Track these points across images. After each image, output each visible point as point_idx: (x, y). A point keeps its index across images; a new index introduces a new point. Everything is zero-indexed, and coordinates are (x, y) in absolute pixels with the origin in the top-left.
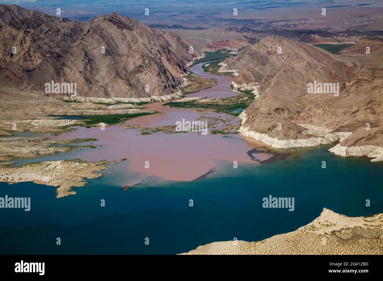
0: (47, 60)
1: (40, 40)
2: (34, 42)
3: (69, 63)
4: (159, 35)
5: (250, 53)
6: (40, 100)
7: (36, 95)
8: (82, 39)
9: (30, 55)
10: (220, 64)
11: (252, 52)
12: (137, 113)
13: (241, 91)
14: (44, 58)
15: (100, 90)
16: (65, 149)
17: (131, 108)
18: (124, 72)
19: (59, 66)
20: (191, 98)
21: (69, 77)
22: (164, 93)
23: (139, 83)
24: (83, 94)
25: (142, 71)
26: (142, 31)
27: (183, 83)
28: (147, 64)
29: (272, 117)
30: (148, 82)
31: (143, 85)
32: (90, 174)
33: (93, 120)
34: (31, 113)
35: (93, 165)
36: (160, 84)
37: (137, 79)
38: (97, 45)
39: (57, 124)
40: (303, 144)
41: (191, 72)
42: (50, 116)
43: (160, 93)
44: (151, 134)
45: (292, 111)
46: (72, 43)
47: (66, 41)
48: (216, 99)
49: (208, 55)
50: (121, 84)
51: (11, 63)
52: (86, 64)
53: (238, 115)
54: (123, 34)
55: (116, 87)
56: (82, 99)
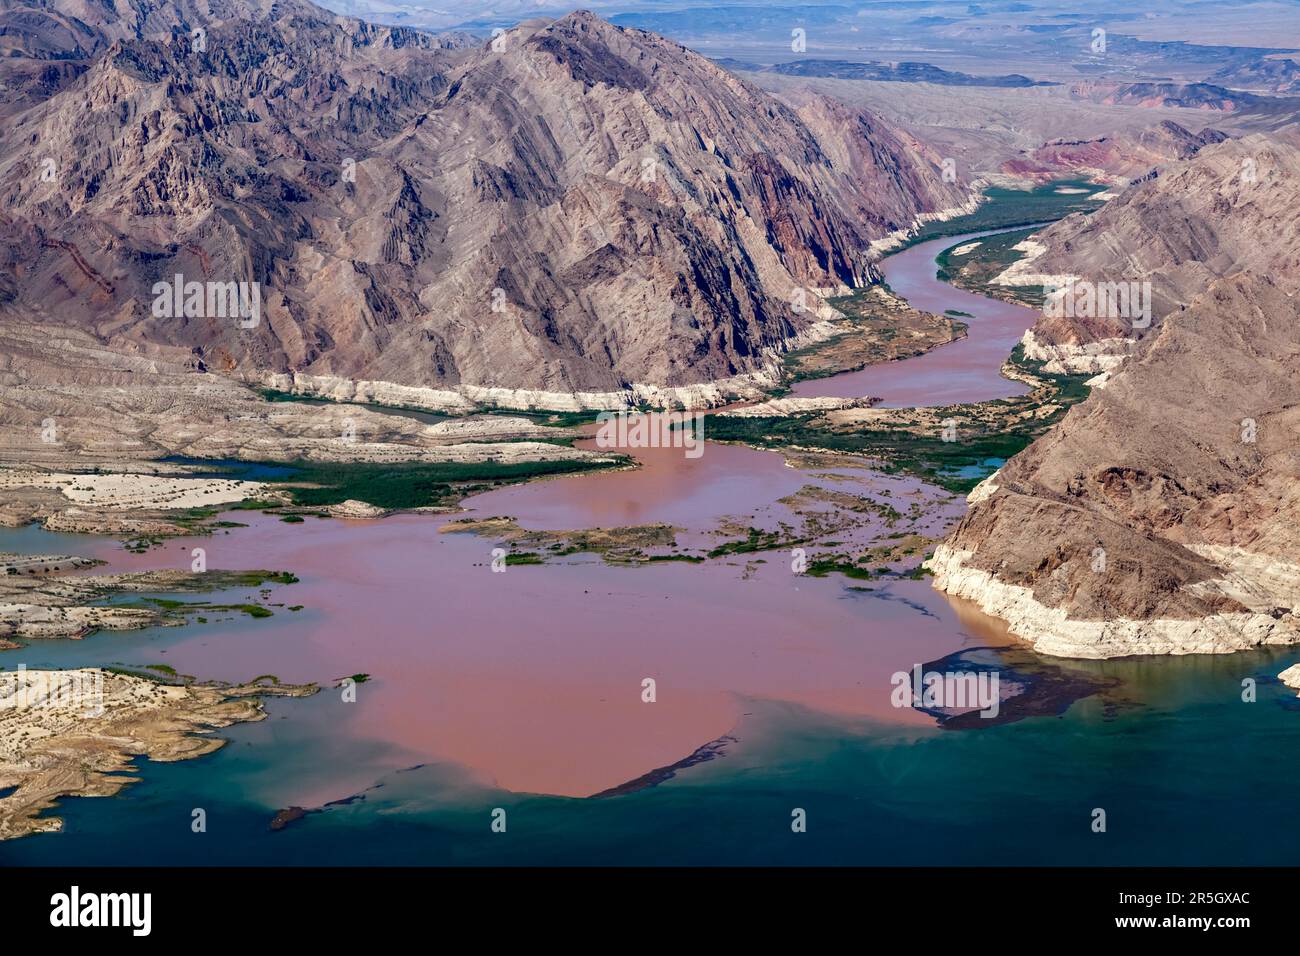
0: (229, 215)
1: (232, 124)
2: (188, 134)
3: (328, 229)
4: (774, 109)
5: (1144, 205)
6: (159, 388)
7: (153, 363)
8: (420, 122)
9: (163, 191)
10: (1020, 247)
11: (1155, 198)
12: (537, 460)
13: (1045, 377)
14: (219, 202)
15: (418, 348)
16: (137, 616)
17: (522, 437)
18: (536, 274)
19: (281, 239)
20: (803, 400)
21: (310, 287)
22: (691, 373)
23: (593, 325)
24: (348, 365)
25: (613, 274)
26: (691, 91)
27: (808, 329)
28: (640, 240)
29: (1068, 511)
30: (632, 323)
31: (608, 334)
32: (174, 738)
33: (331, 487)
34: (92, 444)
35: (207, 700)
36: (678, 330)
37: (586, 306)
38: (478, 149)
39: (169, 496)
40: (1178, 640)
41: (874, 279)
42: (170, 458)
43: (674, 373)
44: (539, 563)
45: (1188, 483)
46: (381, 140)
47: (355, 129)
48: (913, 410)
49: (993, 203)
50: (513, 326)
51: (85, 221)
52: (396, 233)
53: (967, 487)
54: (589, 105)
55: (491, 339)
56: (340, 387)
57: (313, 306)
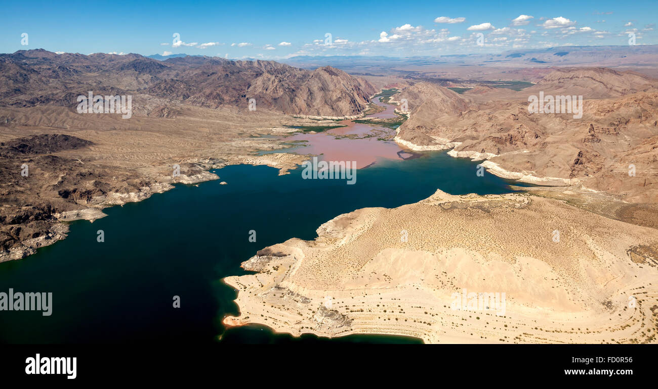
0: (286, 93)
1: (283, 81)
2: (279, 82)
3: (299, 95)
4: (355, 79)
6: (280, 117)
7: (278, 113)
8: (308, 81)
9: (277, 90)
10: (390, 98)
12: (335, 126)
13: (400, 115)
14: (284, 92)
15: (315, 111)
16: (289, 146)
17: (331, 123)
18: (330, 101)
19: (293, 97)
21: (298, 103)
22: (353, 114)
23: (338, 108)
24: (305, 113)
25: (340, 101)
26: (344, 77)
27: (366, 108)
28: (344, 96)
29: (415, 132)
30: (344, 107)
31: (341, 109)
33: (308, 129)
34: (273, 124)
36: (351, 108)
37: (337, 105)
38: (317, 84)
39: (287, 131)
40: (432, 148)
41: (372, 102)
42: (284, 126)
43: (350, 114)
45: (428, 128)
46: (302, 83)
47: (299, 82)
48: (384, 119)
49: (384, 92)
50: (328, 108)
51: (266, 94)
52: (308, 96)
53: (395, 129)
54: (332, 78)
55: (325, 110)
56: (304, 116)
57: (299, 105)
